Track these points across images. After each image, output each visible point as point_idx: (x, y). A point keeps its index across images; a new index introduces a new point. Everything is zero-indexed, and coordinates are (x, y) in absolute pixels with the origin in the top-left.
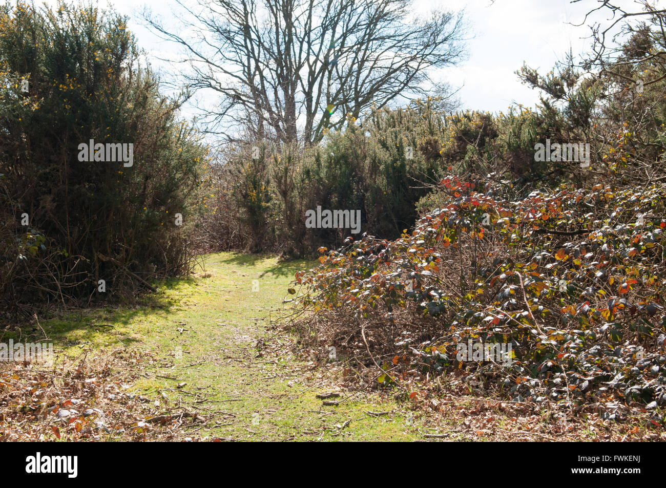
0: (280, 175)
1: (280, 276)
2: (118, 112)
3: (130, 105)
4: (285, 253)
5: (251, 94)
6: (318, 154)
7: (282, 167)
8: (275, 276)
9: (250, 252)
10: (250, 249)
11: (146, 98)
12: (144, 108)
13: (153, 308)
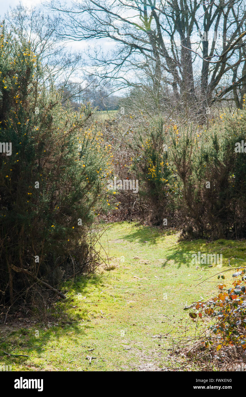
0: (178, 157)
1: (182, 264)
2: (26, 136)
3: (37, 128)
4: (184, 232)
5: (147, 39)
6: (216, 136)
7: (180, 150)
8: (177, 265)
9: (151, 224)
10: (151, 221)
11: (51, 119)
12: (49, 128)
13: (63, 325)
